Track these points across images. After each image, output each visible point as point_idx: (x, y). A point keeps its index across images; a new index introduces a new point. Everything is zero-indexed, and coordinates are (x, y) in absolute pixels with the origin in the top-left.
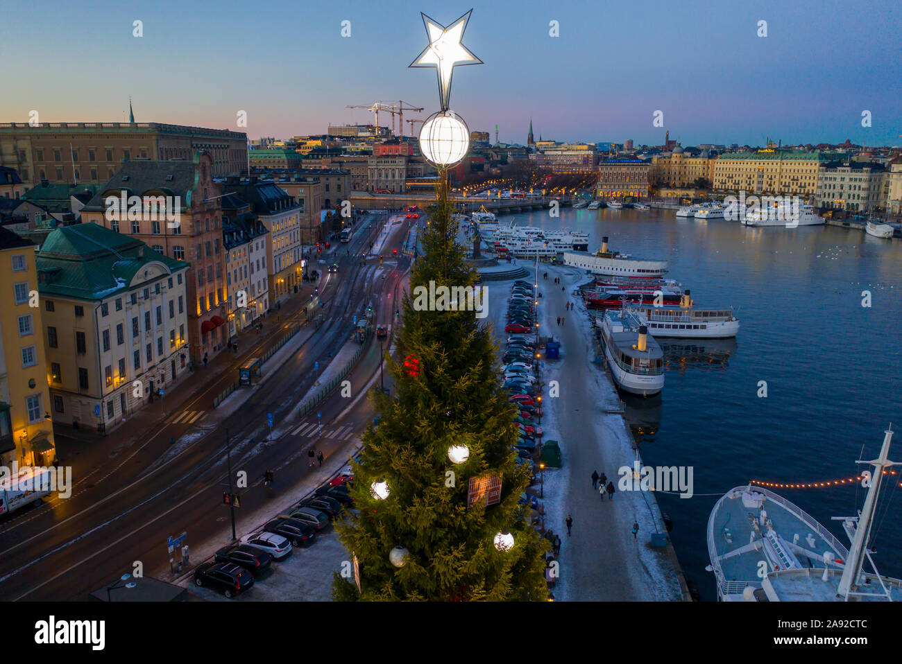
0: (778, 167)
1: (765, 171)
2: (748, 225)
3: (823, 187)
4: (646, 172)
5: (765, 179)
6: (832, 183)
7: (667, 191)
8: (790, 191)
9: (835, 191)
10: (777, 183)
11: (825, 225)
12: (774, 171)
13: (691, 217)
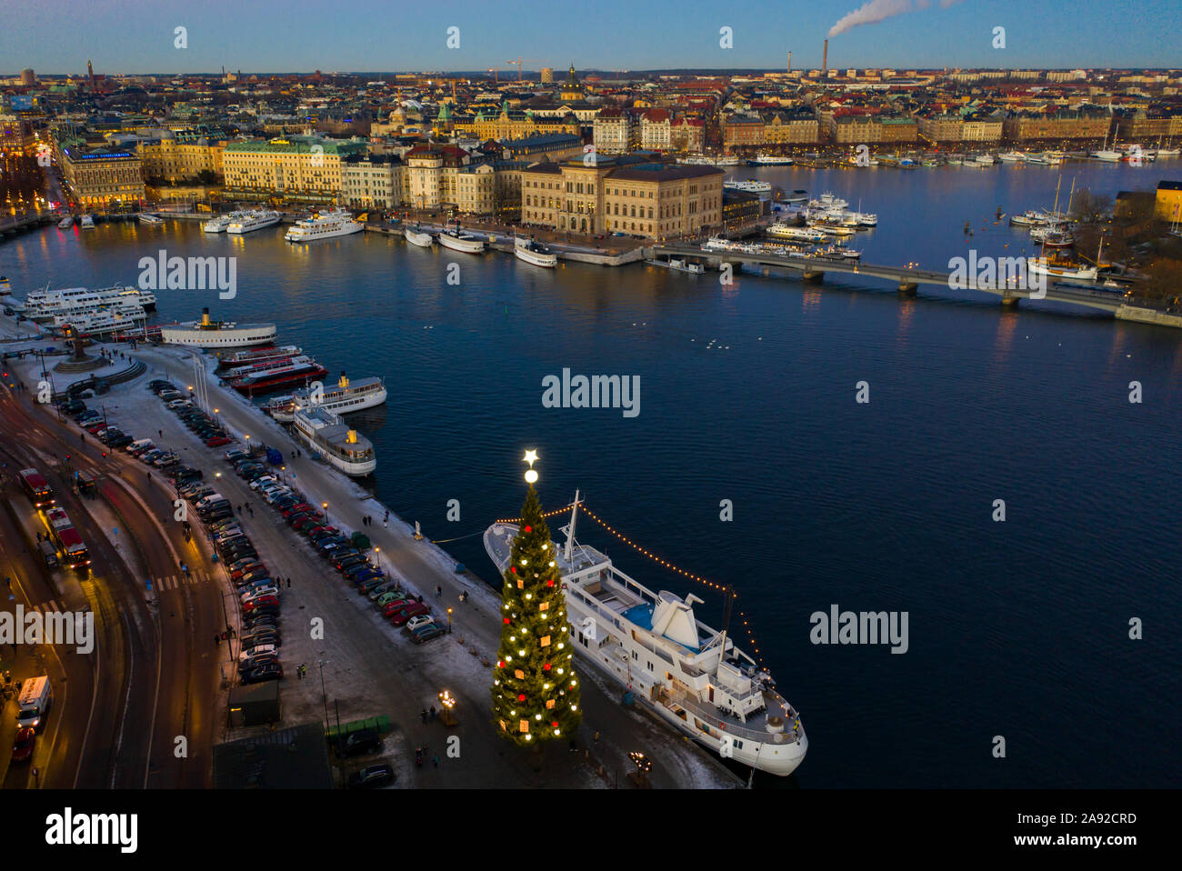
0: (297, 161)
1: (284, 165)
2: (294, 241)
3: (348, 183)
4: (137, 168)
5: (286, 175)
6: (356, 178)
7: (169, 191)
8: (315, 188)
9: (361, 187)
10: (299, 179)
11: (364, 231)
12: (293, 165)
13: (223, 233)
